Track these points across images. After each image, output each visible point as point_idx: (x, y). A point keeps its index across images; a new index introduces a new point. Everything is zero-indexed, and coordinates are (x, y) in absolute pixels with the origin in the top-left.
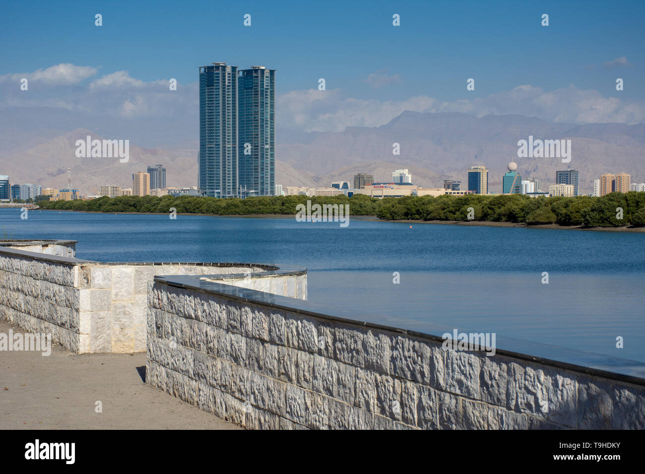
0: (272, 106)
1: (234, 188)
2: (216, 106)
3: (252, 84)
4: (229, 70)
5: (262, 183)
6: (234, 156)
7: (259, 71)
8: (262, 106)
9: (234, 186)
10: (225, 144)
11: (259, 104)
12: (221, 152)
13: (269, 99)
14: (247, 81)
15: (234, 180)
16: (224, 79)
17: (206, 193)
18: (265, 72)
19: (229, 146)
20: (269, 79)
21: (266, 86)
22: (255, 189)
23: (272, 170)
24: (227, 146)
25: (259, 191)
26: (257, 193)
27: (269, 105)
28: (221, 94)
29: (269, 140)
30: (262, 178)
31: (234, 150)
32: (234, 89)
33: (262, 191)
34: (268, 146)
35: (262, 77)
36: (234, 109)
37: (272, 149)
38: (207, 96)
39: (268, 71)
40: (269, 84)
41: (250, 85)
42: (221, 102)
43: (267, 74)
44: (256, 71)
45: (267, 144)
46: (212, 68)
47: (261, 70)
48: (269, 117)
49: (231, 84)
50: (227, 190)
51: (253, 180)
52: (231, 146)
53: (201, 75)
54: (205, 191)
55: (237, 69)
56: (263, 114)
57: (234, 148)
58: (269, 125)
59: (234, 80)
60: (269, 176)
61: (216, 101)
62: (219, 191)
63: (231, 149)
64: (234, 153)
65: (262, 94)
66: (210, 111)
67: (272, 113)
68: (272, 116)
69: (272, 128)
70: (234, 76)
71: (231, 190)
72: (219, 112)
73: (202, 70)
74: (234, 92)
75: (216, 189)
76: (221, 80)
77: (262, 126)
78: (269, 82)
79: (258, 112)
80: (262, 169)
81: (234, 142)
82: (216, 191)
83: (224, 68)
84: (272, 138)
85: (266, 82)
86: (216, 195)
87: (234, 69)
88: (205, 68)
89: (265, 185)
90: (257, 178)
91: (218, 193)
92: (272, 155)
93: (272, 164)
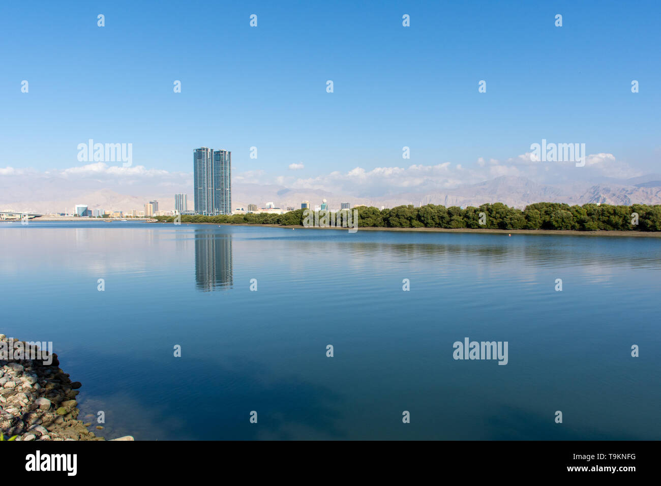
0: (230, 169)
1: (213, 210)
3: (220, 158)
4: (209, 151)
5: (226, 207)
6: (212, 194)
8: (225, 169)
12: (206, 191)
13: (228, 166)
14: (217, 157)
15: (212, 205)
16: (207, 155)
17: (198, 212)
19: (211, 188)
20: (228, 156)
22: (222, 210)
23: (230, 201)
24: (209, 188)
25: (224, 211)
26: (223, 212)
27: (228, 169)
28: (206, 163)
29: (228, 186)
30: (226, 205)
31: (212, 191)
32: (212, 160)
33: (226, 211)
34: (228, 189)
35: (225, 155)
36: (212, 170)
37: (230, 191)
38: (198, 164)
42: (205, 167)
43: (227, 153)
44: (222, 152)
46: (201, 149)
47: (224, 151)
48: (228, 175)
49: (210, 158)
50: (209, 211)
51: (221, 206)
53: (195, 153)
55: (214, 151)
56: (226, 173)
58: (228, 179)
59: (212, 156)
60: (229, 204)
61: (203, 166)
65: (225, 163)
66: (200, 171)
68: (230, 174)
69: (230, 180)
70: (212, 154)
71: (211, 211)
72: (205, 172)
73: (195, 151)
74: (212, 162)
75: (204, 210)
76: (205, 155)
77: (225, 179)
79: (223, 172)
80: (226, 200)
81: (212, 187)
83: (207, 149)
84: (230, 185)
85: (227, 158)
87: (212, 150)
88: (197, 150)
90: (223, 205)
91: (205, 212)
92: (230, 194)
93: (230, 198)
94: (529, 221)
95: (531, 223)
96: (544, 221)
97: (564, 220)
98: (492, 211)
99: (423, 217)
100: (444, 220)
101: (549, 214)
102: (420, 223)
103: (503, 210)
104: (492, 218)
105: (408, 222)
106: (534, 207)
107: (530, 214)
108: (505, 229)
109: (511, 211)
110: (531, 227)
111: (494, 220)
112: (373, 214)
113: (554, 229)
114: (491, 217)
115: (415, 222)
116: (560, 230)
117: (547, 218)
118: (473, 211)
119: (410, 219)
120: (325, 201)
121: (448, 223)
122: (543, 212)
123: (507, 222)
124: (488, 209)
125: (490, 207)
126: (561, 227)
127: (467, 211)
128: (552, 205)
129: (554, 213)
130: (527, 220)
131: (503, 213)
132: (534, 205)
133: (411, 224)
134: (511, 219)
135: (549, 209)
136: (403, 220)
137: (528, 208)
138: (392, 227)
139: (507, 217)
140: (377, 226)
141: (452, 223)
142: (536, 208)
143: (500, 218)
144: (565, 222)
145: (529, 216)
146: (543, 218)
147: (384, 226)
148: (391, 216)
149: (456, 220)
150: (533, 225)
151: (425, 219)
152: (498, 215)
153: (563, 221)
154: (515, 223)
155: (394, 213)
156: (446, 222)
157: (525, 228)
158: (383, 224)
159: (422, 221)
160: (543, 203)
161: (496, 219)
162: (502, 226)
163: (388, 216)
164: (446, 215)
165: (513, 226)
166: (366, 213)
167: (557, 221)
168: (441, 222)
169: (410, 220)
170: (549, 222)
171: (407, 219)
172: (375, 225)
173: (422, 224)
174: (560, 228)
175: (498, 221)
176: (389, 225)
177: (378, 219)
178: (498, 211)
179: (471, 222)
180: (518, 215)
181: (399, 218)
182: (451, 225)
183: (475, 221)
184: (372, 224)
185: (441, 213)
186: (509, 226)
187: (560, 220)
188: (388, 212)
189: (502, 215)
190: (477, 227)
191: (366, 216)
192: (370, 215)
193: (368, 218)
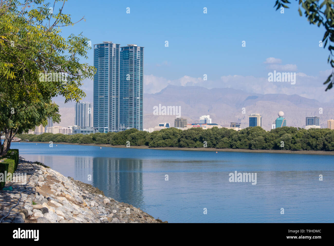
0: (142, 71)
1: (117, 126)
2: (106, 71)
3: (129, 56)
4: (114, 46)
5: (135, 123)
6: (117, 104)
7: (134, 47)
8: (135, 71)
9: (117, 124)
10: (111, 96)
11: (133, 70)
12: (109, 101)
13: (139, 67)
14: (125, 54)
15: (117, 120)
16: (111, 52)
17: (97, 129)
18: (137, 48)
20: (140, 53)
21: (138, 57)
22: (130, 127)
23: (141, 113)
24: (113, 97)
27: (139, 70)
28: (109, 62)
29: (139, 93)
30: (135, 119)
31: (117, 100)
32: (117, 59)
34: (139, 98)
35: (136, 51)
36: (117, 73)
37: (141, 100)
38: (99, 64)
39: (139, 48)
40: (140, 57)
41: (127, 56)
42: (109, 67)
43: (138, 49)
44: (132, 47)
45: (138, 96)
46: (103, 45)
47: (135, 47)
48: (139, 78)
49: (115, 56)
50: (112, 127)
51: (128, 121)
52: (115, 97)
53: (95, 50)
54: (97, 128)
55: (120, 46)
56: (136, 76)
57: (117, 98)
58: (139, 84)
59: (117, 53)
60: (139, 118)
61: (106, 67)
62: (107, 128)
63: (115, 99)
64: (117, 102)
65: (135, 63)
66: (101, 74)
67: (141, 75)
68: (142, 77)
69: (142, 86)
70: (117, 51)
71: (115, 127)
72: (108, 75)
73: (96, 46)
74: (117, 61)
75: (105, 126)
76: (109, 52)
77: (135, 84)
78: (140, 55)
79: (132, 75)
80: (135, 113)
81: (117, 94)
82: (105, 128)
83: (111, 45)
84: (142, 92)
85: (138, 55)
87: (118, 46)
88: (98, 45)
89: (137, 124)
90: (132, 119)
91: (106, 129)
92: (141, 104)
93: (141, 110)
94: (266, 142)
95: (267, 144)
96: (275, 143)
98: (250, 133)
104: (247, 140)
105: (194, 143)
107: (269, 136)
110: (267, 147)
111: (248, 142)
112: (174, 135)
114: (247, 138)
115: (198, 143)
117: (278, 140)
123: (253, 143)
124: (247, 133)
136: (190, 141)
140: (173, 146)
146: (276, 140)
158: (177, 145)
171: (193, 139)
176: (181, 146)
181: (187, 139)
190: (235, 147)
191: (166, 137)
192: (170, 136)
193: (168, 139)
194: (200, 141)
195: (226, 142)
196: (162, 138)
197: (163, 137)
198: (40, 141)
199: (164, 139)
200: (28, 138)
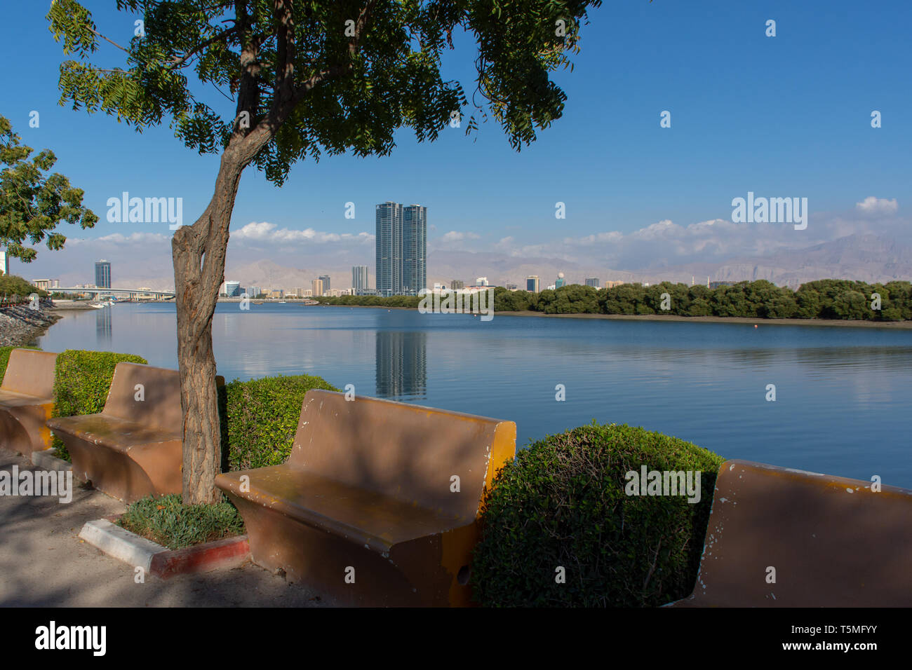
0: (425, 232)
2: (388, 232)
3: (412, 217)
4: (397, 206)
5: (418, 285)
6: (400, 266)
8: (418, 232)
9: (400, 287)
10: (395, 258)
11: (416, 231)
12: (392, 263)
13: (423, 227)
14: (407, 214)
15: (400, 282)
16: (394, 212)
18: (420, 208)
20: (423, 213)
21: (421, 218)
22: (414, 289)
23: (425, 275)
25: (416, 290)
27: (423, 231)
28: (392, 223)
29: (422, 255)
30: (418, 281)
31: (400, 262)
32: (400, 219)
33: (418, 290)
34: (422, 259)
35: (419, 213)
36: (400, 234)
37: (425, 262)
38: (381, 225)
39: (422, 208)
40: (423, 217)
41: (410, 217)
42: (391, 228)
43: (421, 210)
44: (415, 208)
46: (386, 205)
47: (417, 207)
48: (423, 239)
49: (398, 216)
50: (395, 290)
51: (412, 282)
52: (398, 259)
53: (377, 210)
54: (380, 290)
55: (403, 206)
56: (419, 237)
57: (400, 260)
58: (423, 245)
59: (400, 213)
60: (422, 280)
61: (389, 228)
62: (390, 290)
63: (398, 261)
64: (400, 264)
65: (418, 223)
66: (384, 235)
67: (424, 236)
68: (425, 239)
69: (425, 247)
70: (400, 211)
71: (398, 290)
72: (391, 236)
73: (378, 208)
74: (400, 221)
76: (391, 213)
77: (418, 245)
78: (423, 215)
79: (415, 236)
80: (418, 275)
81: (400, 256)
82: (388, 290)
83: (394, 205)
84: (425, 254)
85: (421, 215)
86: (388, 293)
87: (400, 206)
88: (380, 206)
90: (415, 281)
92: (425, 266)
93: (425, 271)
94: (802, 306)
95: (804, 309)
96: (824, 307)
97: (853, 305)
98: (750, 291)
99: (653, 299)
100: (682, 305)
101: (832, 297)
102: (648, 309)
103: (766, 290)
104: (748, 302)
105: (633, 307)
106: (811, 286)
107: (803, 297)
108: (766, 317)
109: (777, 293)
110: (804, 315)
111: (753, 306)
112: (587, 295)
113: (838, 319)
114: (748, 300)
115: (641, 307)
116: (847, 319)
117: (829, 302)
118: (724, 291)
119: (635, 303)
120: (561, 275)
121: (687, 309)
122: (823, 294)
123: (769, 307)
124: (745, 290)
125: (748, 286)
126: (848, 316)
127: (715, 292)
128: (840, 284)
129: (839, 294)
130: (798, 305)
131: (765, 294)
132: (812, 284)
133: (635, 310)
134: (775, 303)
135: (832, 289)
136: (625, 304)
137: (803, 288)
138: (609, 314)
139: (770, 300)
140: (590, 313)
141: (692, 308)
142: (815, 288)
143: (761, 301)
144: (853, 309)
145: (802, 300)
146: (823, 303)
147: (599, 313)
148: (608, 298)
149: (698, 305)
150: (807, 313)
151: (656, 303)
152: (758, 298)
153: (850, 306)
154: (780, 309)
155: (613, 294)
156: (684, 307)
157: (795, 316)
158: (598, 310)
159: (652, 306)
160: (827, 281)
161: (755, 303)
162: (763, 313)
163: (605, 298)
164: (685, 297)
165: (777, 313)
166: (576, 295)
167: (841, 307)
168: (677, 307)
169: (635, 305)
170: (831, 308)
171: (631, 302)
172: (587, 311)
173: (652, 310)
174: (846, 318)
175: (758, 307)
176: (606, 311)
177: (593, 302)
178: (759, 291)
179: (719, 307)
180: (786, 297)
181: (620, 301)
182: (689, 311)
183: (724, 306)
184: (585, 310)
185: (678, 294)
186: (772, 313)
187: (846, 306)
188: (605, 293)
189: (764, 297)
190: (727, 314)
191: (575, 299)
192: (582, 297)
193: (578, 300)
194: (643, 304)
195: (704, 307)
196: (568, 300)
197: (569, 298)
198: (345, 304)
199: (571, 301)
200: (328, 301)
